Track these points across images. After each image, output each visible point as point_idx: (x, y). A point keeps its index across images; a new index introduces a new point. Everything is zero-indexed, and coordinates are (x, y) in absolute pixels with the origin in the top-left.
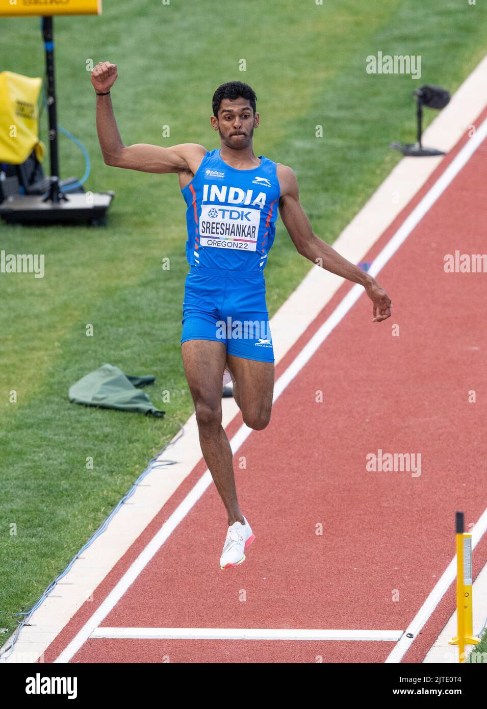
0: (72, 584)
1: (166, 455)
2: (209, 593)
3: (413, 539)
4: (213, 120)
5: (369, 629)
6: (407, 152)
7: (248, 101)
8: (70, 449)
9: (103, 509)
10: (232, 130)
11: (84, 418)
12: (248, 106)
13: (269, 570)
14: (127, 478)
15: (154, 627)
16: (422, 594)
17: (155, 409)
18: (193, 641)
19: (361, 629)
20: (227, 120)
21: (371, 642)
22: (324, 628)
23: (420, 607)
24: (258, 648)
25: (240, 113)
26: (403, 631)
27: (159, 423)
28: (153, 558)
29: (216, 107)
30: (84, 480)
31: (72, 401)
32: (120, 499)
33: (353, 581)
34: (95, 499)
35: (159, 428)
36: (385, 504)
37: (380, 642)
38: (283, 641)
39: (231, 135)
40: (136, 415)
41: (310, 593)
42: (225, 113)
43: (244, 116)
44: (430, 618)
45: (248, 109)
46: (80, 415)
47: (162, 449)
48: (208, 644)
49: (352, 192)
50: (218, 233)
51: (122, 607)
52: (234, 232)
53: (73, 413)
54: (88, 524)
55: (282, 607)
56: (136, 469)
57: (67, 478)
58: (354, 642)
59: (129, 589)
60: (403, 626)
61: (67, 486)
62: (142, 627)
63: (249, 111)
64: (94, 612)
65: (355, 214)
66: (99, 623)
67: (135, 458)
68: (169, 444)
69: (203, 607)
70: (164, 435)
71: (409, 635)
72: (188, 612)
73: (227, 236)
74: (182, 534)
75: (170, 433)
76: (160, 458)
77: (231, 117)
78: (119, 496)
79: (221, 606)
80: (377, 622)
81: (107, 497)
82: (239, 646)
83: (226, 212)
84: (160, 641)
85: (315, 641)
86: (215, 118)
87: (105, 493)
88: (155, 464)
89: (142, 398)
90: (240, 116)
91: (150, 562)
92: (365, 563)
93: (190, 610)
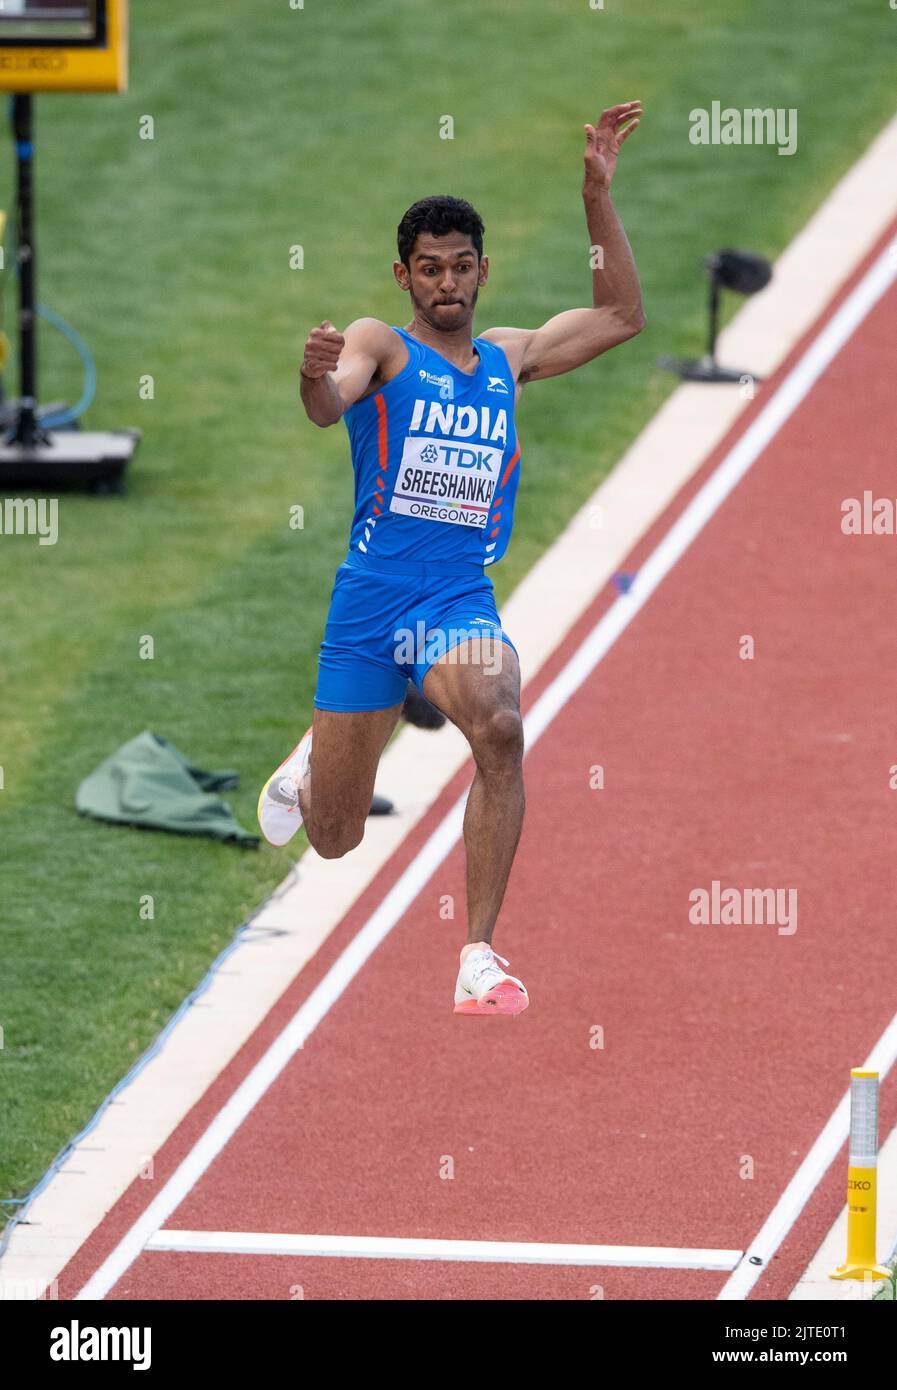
0: (103, 1150)
1: (269, 917)
2: (367, 1174)
3: (749, 1085)
4: (399, 269)
5: (674, 1246)
6: (690, 373)
7: (469, 238)
8: (84, 902)
9: (154, 1014)
10: (438, 295)
11: (108, 846)
12: (469, 247)
13: (479, 1135)
14: (195, 957)
15: (266, 1231)
16: (773, 1186)
17: (241, 832)
18: (343, 1260)
19: (662, 1245)
20: (426, 275)
21: (683, 1271)
22: (590, 1241)
23: (771, 1208)
24: (468, 1278)
25: (454, 262)
26: (741, 1253)
27: (251, 858)
28: (257, 1106)
29: (407, 247)
30: (116, 959)
31: (84, 814)
32: (186, 996)
33: (640, 1159)
34: (138, 995)
35: (252, 869)
36: (692, 1019)
37: (698, 1271)
38: (515, 1265)
39: (436, 304)
40: (206, 842)
41: (561, 1177)
42: (423, 262)
43: (461, 267)
44: (792, 1230)
45: (468, 253)
46: (100, 839)
47: (258, 906)
48: (372, 1266)
49: (591, 445)
50: (435, 493)
51: (203, 1196)
52: (463, 493)
53: (86, 835)
54: (127, 1041)
55: (508, 1203)
56: (213, 943)
57: (83, 955)
58: (649, 1270)
59: (215, 1162)
60: (742, 1242)
61: (83, 970)
62: (243, 1231)
63: (470, 258)
64: (150, 1202)
65: (595, 485)
66: (161, 1222)
67: (209, 922)
68: (271, 897)
69: (357, 1199)
70: (261, 880)
71: (753, 1260)
72: (330, 1207)
73: (450, 499)
74: (308, 1064)
75: (273, 876)
76: (256, 923)
77: (435, 268)
78: (182, 992)
79: (391, 1197)
80: (691, 1235)
81: (161, 991)
82: (431, 1272)
83: (452, 453)
84: (280, 1258)
85: (576, 1267)
86: (403, 265)
87: (157, 983)
88: (246, 934)
89: (217, 811)
90: (454, 268)
91: (252, 1114)
92: (661, 1127)
93: (333, 1203)
